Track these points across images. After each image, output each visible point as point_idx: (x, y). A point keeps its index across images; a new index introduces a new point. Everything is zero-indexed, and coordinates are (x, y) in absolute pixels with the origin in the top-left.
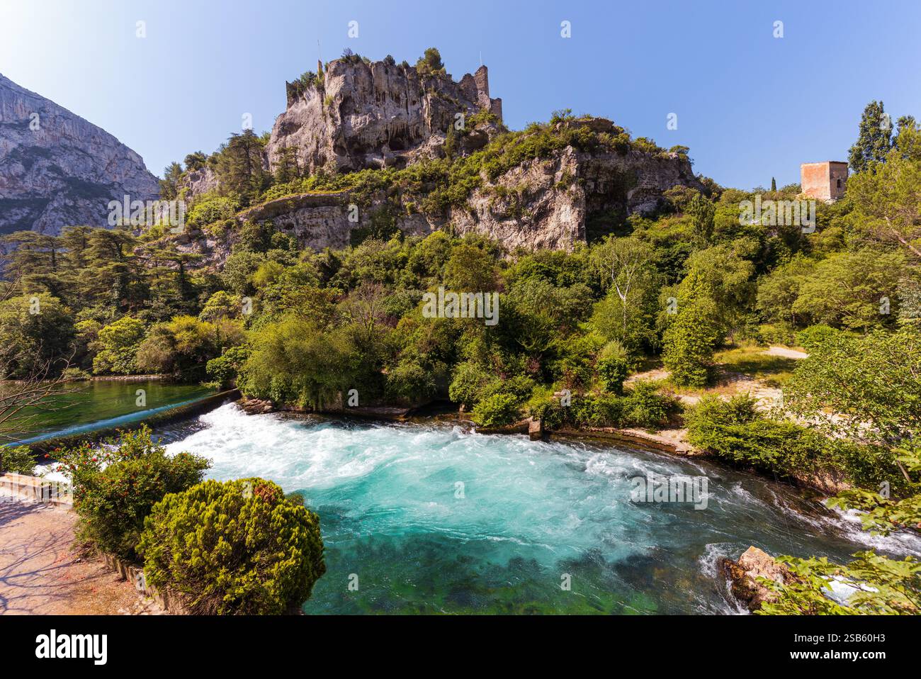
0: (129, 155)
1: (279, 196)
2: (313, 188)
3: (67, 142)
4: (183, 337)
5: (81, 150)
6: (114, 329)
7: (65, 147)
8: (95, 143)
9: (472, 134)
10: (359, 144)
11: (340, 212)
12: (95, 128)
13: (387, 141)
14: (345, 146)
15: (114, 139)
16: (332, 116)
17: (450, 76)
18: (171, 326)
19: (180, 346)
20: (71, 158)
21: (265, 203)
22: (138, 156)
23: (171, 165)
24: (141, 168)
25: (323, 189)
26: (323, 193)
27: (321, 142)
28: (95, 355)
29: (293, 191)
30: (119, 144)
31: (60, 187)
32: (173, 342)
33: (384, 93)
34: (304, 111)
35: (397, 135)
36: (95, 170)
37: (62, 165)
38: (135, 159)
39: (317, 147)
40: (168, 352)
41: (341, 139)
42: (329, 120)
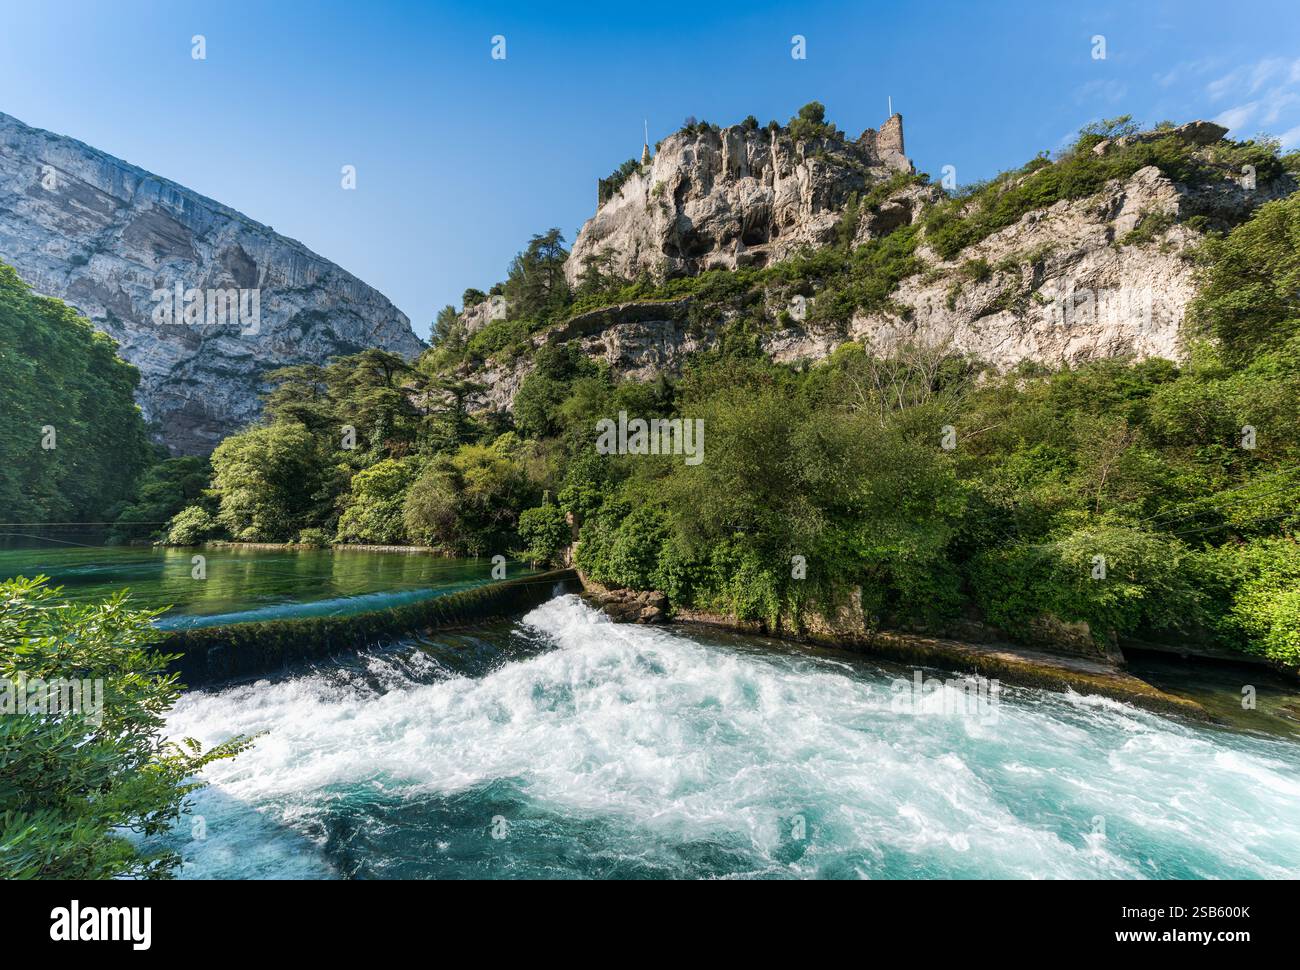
0: (399, 317)
1: (589, 309)
2: (636, 296)
3: (344, 306)
4: (476, 476)
5: (355, 314)
6: (372, 474)
7: (341, 310)
8: (369, 305)
9: (884, 207)
10: (698, 240)
11: (672, 330)
12: (371, 290)
13: (740, 232)
14: (678, 244)
15: (387, 300)
16: (663, 205)
17: (841, 134)
18: (458, 461)
19: (469, 490)
20: (345, 321)
21: (572, 318)
22: (406, 318)
23: (444, 308)
24: (408, 331)
25: (650, 298)
26: (651, 302)
27: (644, 243)
28: (342, 512)
29: (609, 301)
30: (391, 305)
31: (330, 351)
32: (458, 483)
33: (739, 168)
34: (620, 211)
35: (755, 225)
36: (364, 333)
37: (336, 329)
38: (403, 321)
39: (637, 252)
40: (450, 499)
41: (676, 236)
42: (659, 212)
